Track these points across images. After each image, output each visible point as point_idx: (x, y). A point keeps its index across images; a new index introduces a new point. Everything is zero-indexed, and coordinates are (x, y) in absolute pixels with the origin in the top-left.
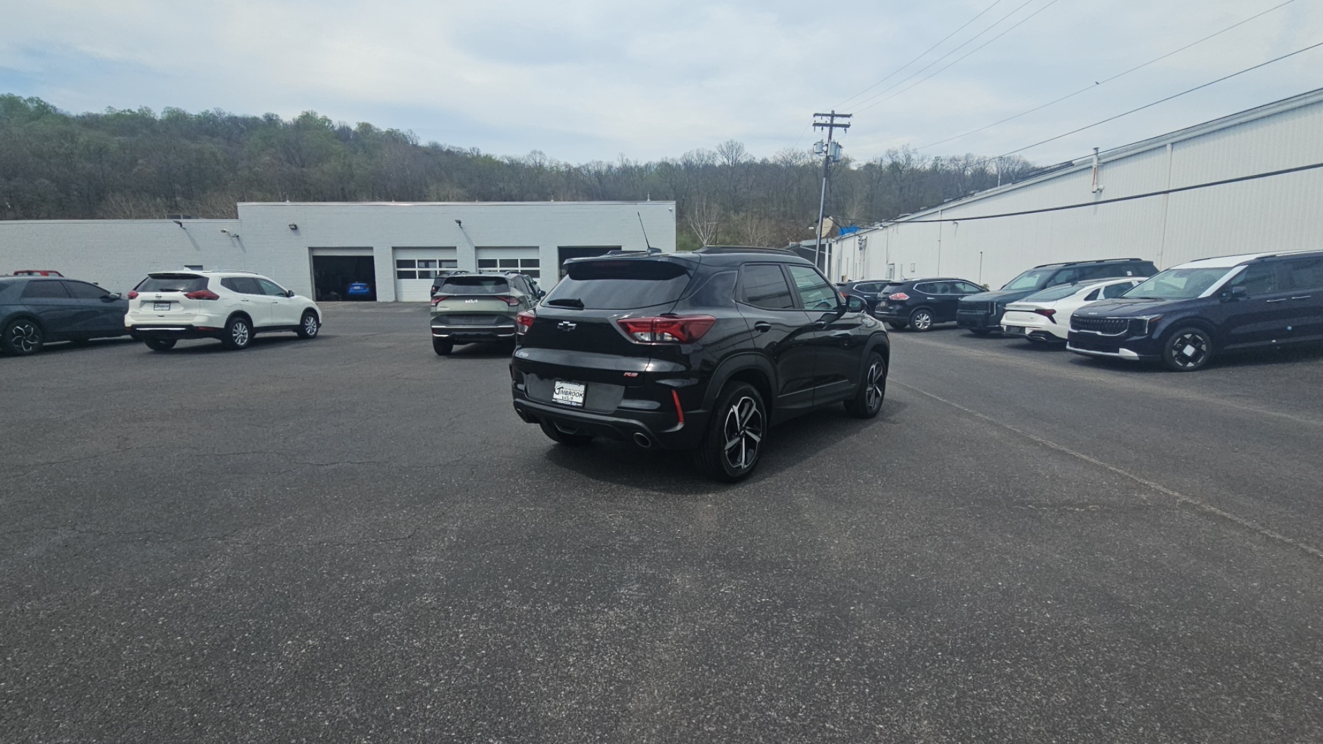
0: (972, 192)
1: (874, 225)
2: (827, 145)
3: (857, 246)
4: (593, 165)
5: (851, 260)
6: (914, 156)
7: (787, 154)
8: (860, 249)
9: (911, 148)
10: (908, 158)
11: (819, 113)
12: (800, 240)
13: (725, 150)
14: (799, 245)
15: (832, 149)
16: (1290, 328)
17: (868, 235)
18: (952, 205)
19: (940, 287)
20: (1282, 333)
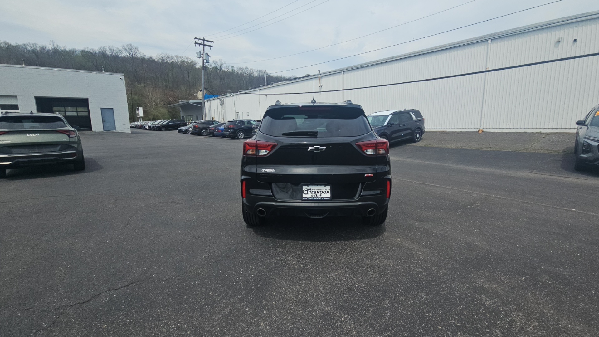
0: (272, 83)
1: (227, 94)
2: (203, 54)
3: (219, 104)
4: (30, 45)
5: (216, 110)
6: (224, 65)
7: (164, 56)
8: (221, 105)
9: (223, 62)
10: (221, 66)
11: (197, 37)
12: (189, 100)
13: (127, 49)
14: (189, 102)
15: (206, 57)
16: (403, 135)
17: (224, 99)
18: (263, 88)
19: (246, 123)
20: (401, 136)
